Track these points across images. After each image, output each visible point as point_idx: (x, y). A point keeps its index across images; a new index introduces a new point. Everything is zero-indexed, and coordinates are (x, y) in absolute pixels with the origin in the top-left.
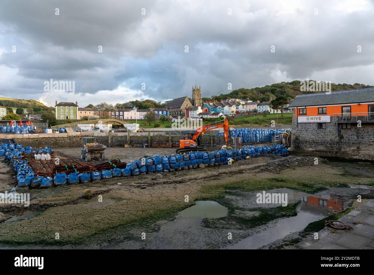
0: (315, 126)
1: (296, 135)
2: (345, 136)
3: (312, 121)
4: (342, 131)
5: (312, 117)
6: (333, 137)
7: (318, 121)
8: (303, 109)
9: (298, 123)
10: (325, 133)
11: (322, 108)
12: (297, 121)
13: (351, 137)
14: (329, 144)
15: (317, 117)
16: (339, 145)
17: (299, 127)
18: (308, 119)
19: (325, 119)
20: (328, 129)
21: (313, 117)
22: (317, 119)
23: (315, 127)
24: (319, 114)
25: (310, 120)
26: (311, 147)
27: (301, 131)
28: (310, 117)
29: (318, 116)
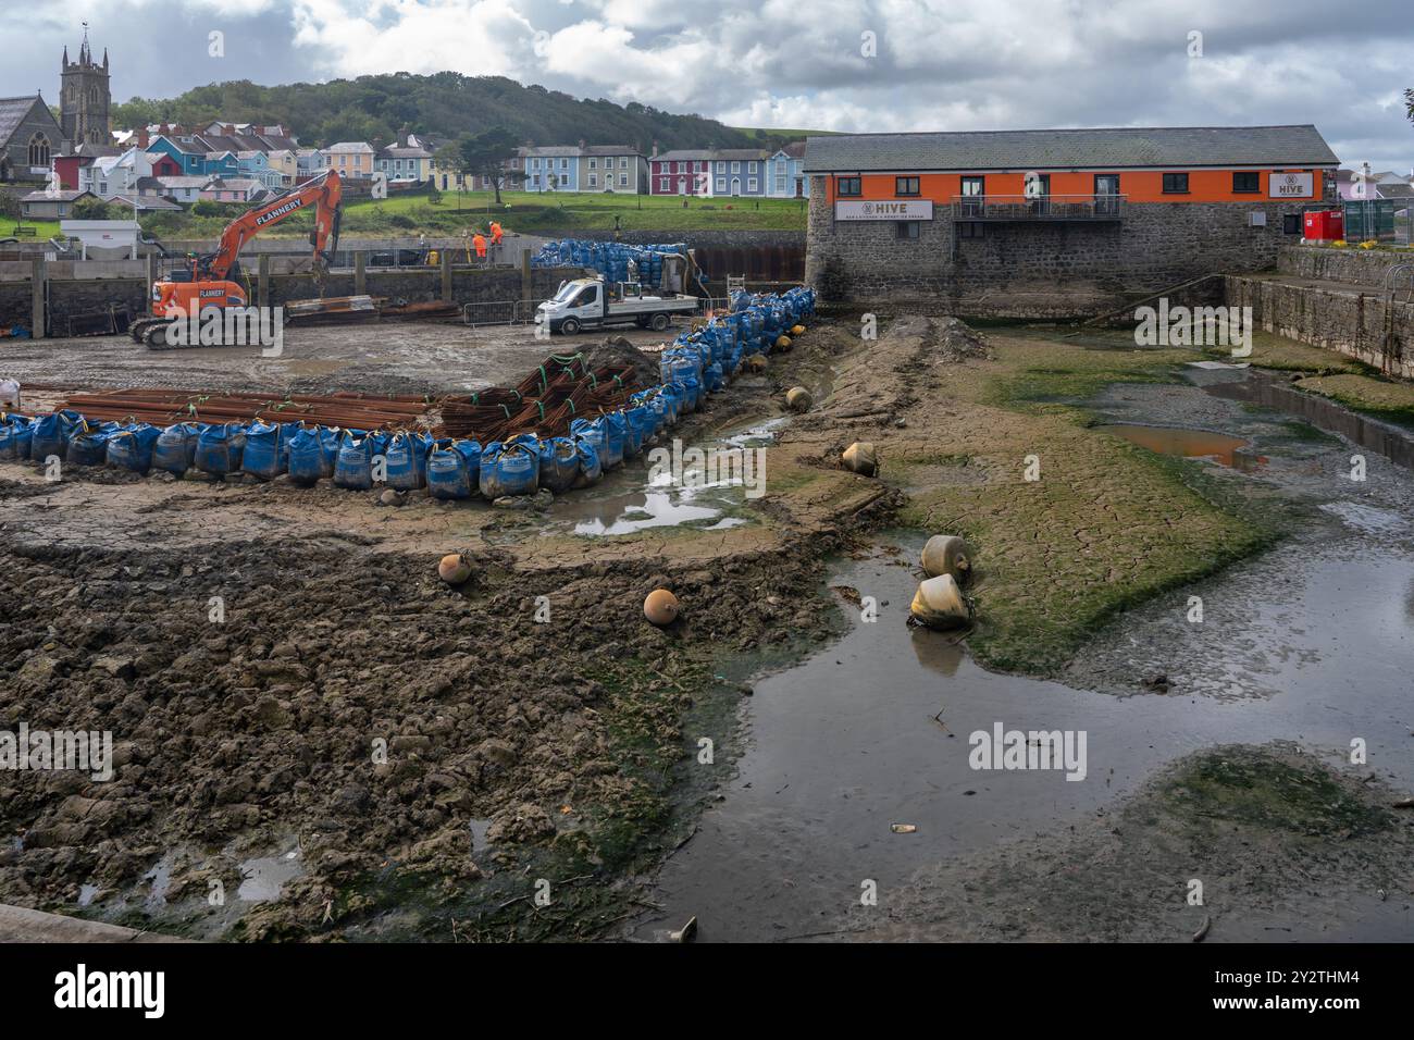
0: (887, 231)
1: (828, 260)
2: (970, 257)
3: (880, 216)
4: (963, 244)
5: (880, 203)
6: (941, 262)
7: (899, 216)
8: (849, 178)
9: (835, 222)
10: (917, 250)
11: (907, 178)
12: (834, 213)
13: (985, 260)
14: (929, 282)
15: (894, 203)
16: (956, 283)
17: (840, 235)
18: (868, 209)
19: (920, 209)
20: (926, 240)
21: (885, 203)
22: (894, 210)
23: (888, 233)
24: (898, 195)
25: (874, 214)
26: (877, 293)
27: (845, 244)
28: (874, 204)
29: (900, 203)
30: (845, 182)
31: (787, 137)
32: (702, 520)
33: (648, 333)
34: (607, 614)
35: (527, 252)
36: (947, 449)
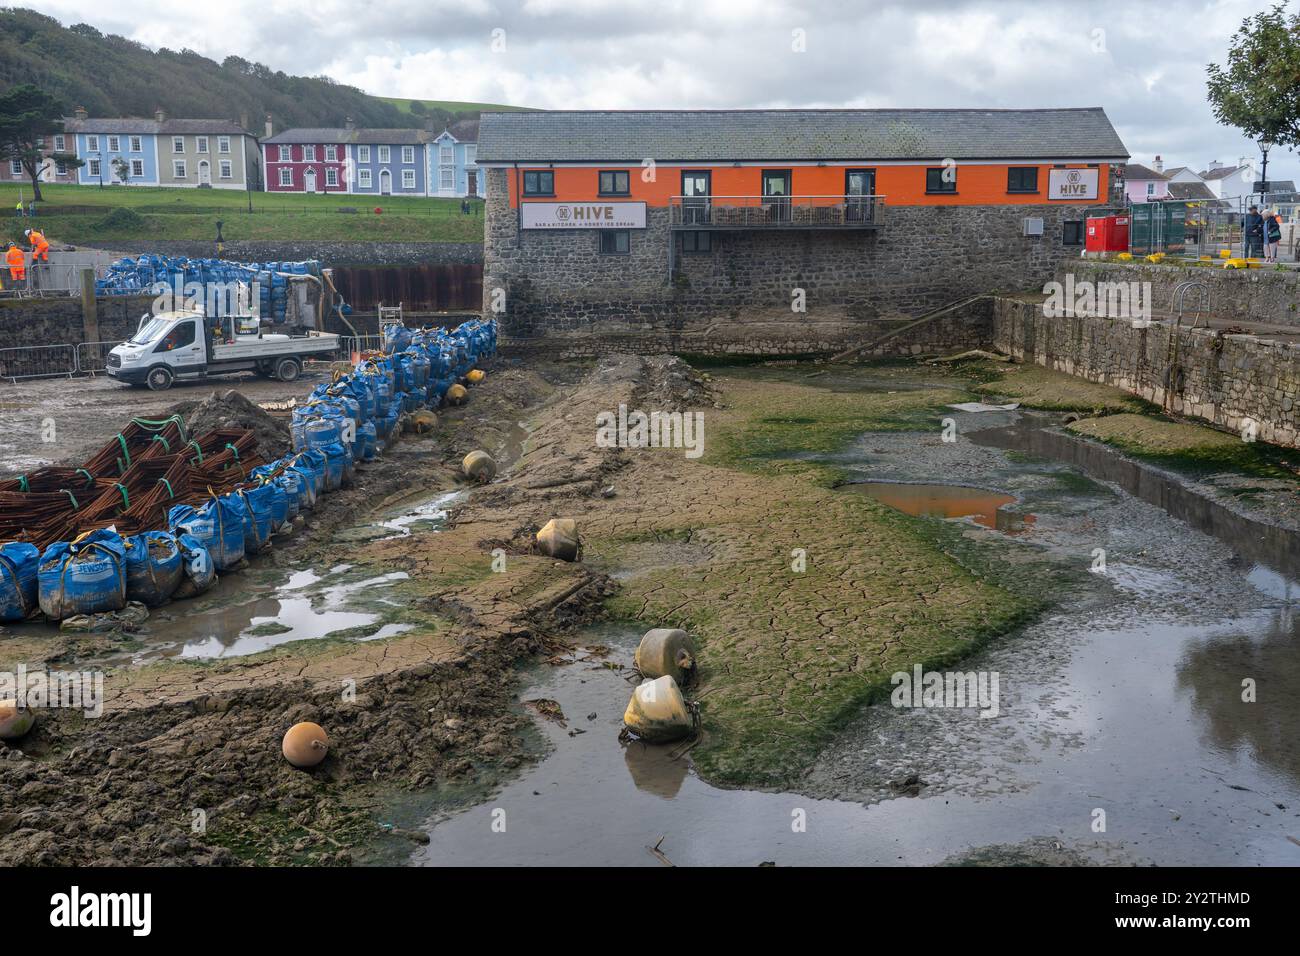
0: (588, 243)
1: (512, 282)
2: (694, 277)
3: (579, 223)
4: (685, 260)
5: (579, 206)
6: (656, 284)
7: (603, 223)
8: (538, 172)
9: (521, 231)
10: (626, 269)
11: (614, 172)
12: (519, 220)
13: (711, 280)
14: (642, 309)
15: (597, 206)
16: (675, 310)
17: (527, 248)
18: (563, 214)
19: (629, 215)
20: (638, 255)
21: (585, 205)
22: (597, 215)
23: (589, 245)
24: (602, 195)
25: (572, 220)
26: (577, 325)
27: (534, 261)
28: (571, 206)
29: (604, 205)
30: (534, 177)
31: (454, 112)
32: (356, 630)
33: (271, 384)
34: (232, 759)
35: (88, 274)
36: (667, 521)
